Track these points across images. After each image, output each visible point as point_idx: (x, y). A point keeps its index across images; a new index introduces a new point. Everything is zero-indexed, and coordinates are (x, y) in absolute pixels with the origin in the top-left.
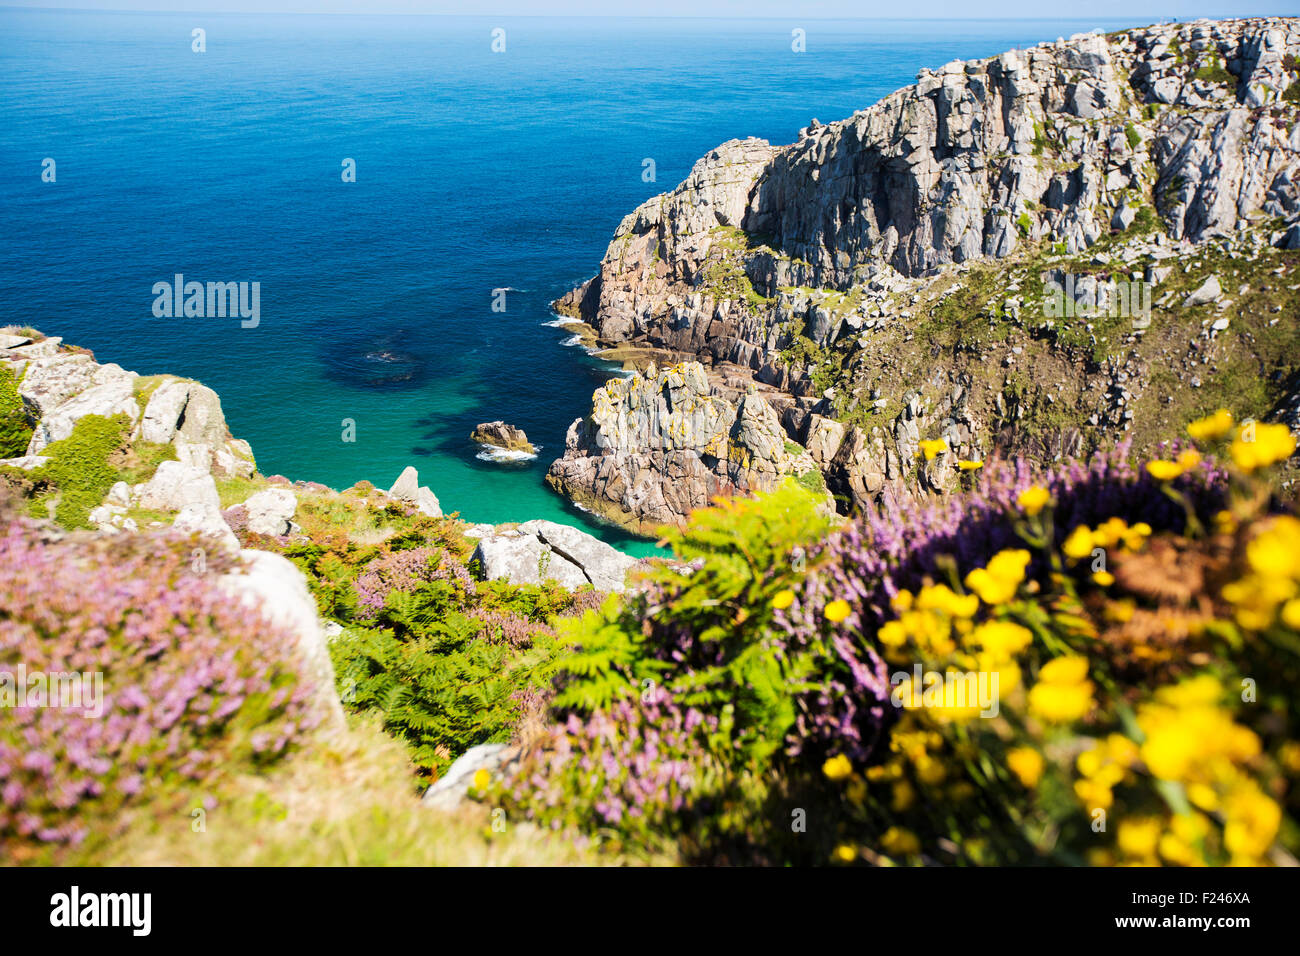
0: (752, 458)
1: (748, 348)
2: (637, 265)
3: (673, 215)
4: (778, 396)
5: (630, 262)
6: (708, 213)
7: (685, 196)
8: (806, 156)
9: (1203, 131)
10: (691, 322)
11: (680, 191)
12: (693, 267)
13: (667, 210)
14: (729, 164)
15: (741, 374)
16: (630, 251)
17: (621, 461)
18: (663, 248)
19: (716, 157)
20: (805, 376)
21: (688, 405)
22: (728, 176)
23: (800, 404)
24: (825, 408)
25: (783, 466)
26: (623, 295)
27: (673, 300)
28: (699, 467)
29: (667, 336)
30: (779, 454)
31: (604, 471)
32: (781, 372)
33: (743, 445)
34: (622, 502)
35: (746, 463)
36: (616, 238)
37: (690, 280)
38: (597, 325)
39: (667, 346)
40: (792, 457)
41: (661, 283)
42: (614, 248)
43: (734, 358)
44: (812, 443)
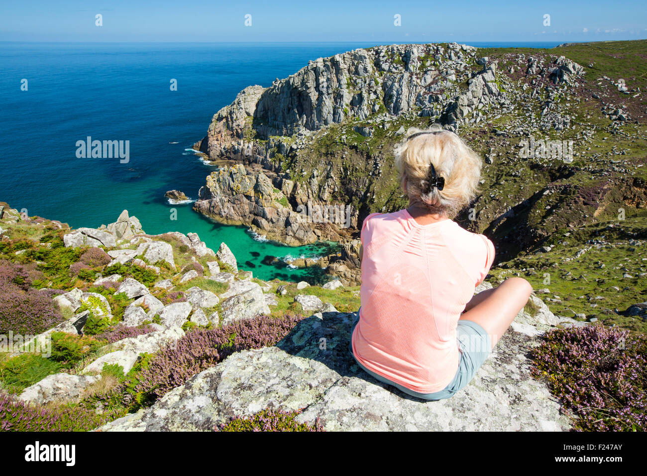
0: (262, 196)
1: (261, 158)
2: (220, 132)
3: (231, 113)
4: (271, 173)
5: (218, 130)
6: (243, 111)
7: (235, 106)
8: (274, 91)
9: (397, 80)
10: (240, 150)
11: (233, 105)
12: (240, 131)
13: (229, 111)
14: (249, 95)
15: (258, 167)
16: (217, 127)
17: (218, 200)
18: (228, 125)
19: (244, 93)
20: (280, 166)
21: (240, 179)
22: (249, 99)
23: (278, 176)
24: (287, 177)
25: (273, 197)
26: (216, 142)
27: (233, 143)
28: (245, 199)
29: (232, 156)
30: (272, 193)
31: (213, 204)
32: (272, 165)
33: (259, 191)
34: (220, 214)
35: (261, 197)
36: (212, 122)
37: (239, 136)
38: (208, 153)
39: (233, 159)
40: (276, 194)
41: (229, 137)
42: (212, 126)
43: (256, 161)
44: (283, 189)
